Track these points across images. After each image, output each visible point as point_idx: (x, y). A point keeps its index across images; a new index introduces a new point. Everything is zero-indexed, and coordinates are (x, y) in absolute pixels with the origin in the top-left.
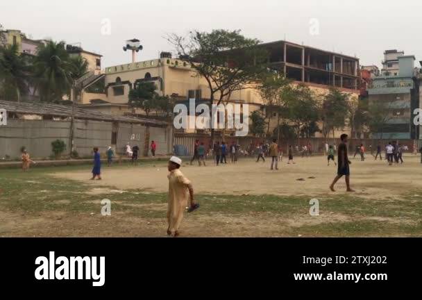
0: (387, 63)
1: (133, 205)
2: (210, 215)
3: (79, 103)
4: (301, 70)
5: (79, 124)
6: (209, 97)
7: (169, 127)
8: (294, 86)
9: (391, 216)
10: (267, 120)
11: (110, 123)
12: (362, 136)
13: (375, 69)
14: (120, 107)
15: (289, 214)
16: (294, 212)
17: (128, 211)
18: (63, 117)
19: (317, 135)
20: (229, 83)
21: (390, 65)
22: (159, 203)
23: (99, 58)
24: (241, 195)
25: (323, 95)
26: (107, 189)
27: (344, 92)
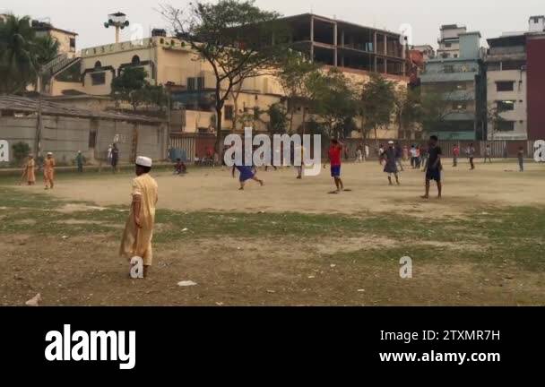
0: (444, 42)
1: (116, 226)
2: (217, 239)
3: (47, 94)
4: (332, 51)
5: (47, 122)
6: (215, 87)
7: (163, 125)
8: (324, 71)
9: (451, 240)
10: (289, 116)
11: (88, 120)
12: (413, 137)
13: (429, 50)
14: (100, 99)
15: (319, 237)
16: (325, 235)
17: (110, 234)
18: (27, 113)
19: (355, 134)
20: (240, 68)
21: (448, 45)
23: (72, 37)
24: (255, 212)
25: (361, 84)
26: (82, 205)
27: (389, 79)
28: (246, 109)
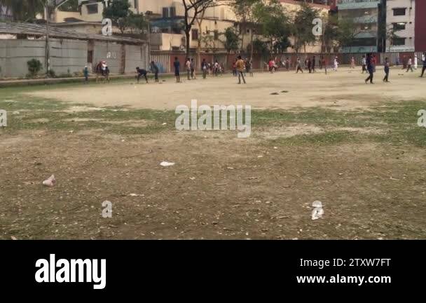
1: (111, 122)
3: (53, 22)
5: (54, 43)
6: (184, 15)
7: (145, 45)
8: (267, 3)
9: (361, 127)
10: (240, 37)
11: (85, 41)
12: (332, 51)
14: (94, 25)
15: (265, 127)
16: (269, 125)
17: (107, 128)
18: (37, 37)
19: (289, 50)
22: (137, 119)
25: (294, 11)
26: (85, 107)
27: (315, 8)
28: (208, 32)
